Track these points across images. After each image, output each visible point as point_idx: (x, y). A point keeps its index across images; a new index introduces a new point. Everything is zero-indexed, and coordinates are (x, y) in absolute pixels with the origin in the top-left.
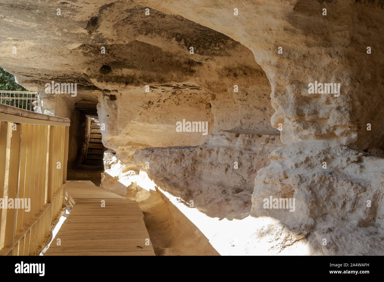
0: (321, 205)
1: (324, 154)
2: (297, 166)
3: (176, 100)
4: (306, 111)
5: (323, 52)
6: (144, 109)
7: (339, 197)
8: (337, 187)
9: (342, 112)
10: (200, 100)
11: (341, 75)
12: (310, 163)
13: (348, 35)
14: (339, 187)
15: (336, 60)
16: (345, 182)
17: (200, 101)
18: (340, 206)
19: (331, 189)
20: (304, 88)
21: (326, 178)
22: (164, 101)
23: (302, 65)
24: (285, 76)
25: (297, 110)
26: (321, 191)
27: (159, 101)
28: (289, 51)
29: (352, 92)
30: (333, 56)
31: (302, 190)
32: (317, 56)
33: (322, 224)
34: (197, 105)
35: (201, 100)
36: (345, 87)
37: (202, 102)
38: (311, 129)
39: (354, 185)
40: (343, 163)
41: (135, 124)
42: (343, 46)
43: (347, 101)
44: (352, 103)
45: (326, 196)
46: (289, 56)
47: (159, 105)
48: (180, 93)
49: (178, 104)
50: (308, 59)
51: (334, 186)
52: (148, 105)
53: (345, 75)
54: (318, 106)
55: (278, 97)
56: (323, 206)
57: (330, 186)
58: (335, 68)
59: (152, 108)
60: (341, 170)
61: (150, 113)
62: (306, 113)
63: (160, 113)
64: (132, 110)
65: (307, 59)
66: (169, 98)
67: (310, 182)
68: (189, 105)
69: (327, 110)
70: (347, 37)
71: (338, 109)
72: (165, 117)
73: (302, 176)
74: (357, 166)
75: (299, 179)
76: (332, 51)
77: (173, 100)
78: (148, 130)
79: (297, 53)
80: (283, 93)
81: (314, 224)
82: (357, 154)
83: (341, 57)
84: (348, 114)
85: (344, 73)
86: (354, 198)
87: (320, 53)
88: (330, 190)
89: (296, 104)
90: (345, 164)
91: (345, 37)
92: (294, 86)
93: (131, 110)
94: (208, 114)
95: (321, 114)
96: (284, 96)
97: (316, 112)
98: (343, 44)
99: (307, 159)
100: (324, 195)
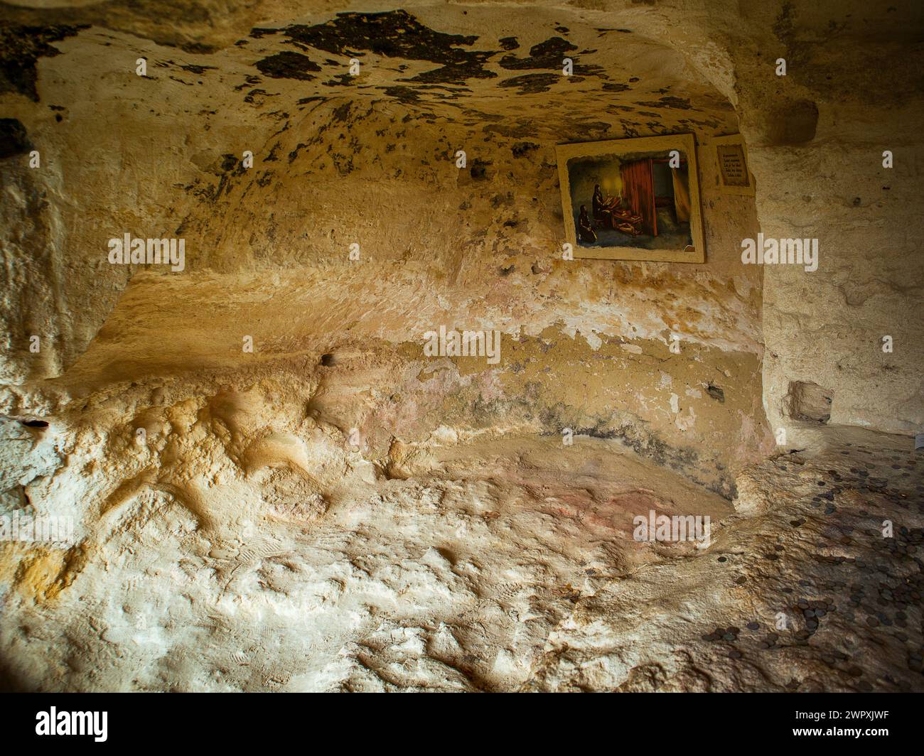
3: (343, 148)
6: (202, 200)
10: (437, 149)
17: (439, 153)
22: (293, 156)
27: (272, 152)
34: (426, 168)
35: (444, 147)
37: (445, 154)
41: (154, 282)
47: (268, 178)
48: (364, 114)
49: (350, 168)
52: (223, 176)
59: (238, 191)
61: (226, 222)
63: (268, 215)
64: (137, 214)
66: (317, 140)
68: (393, 173)
72: (291, 231)
77: (330, 148)
78: (209, 302)
93: (131, 214)
94: (463, 207)
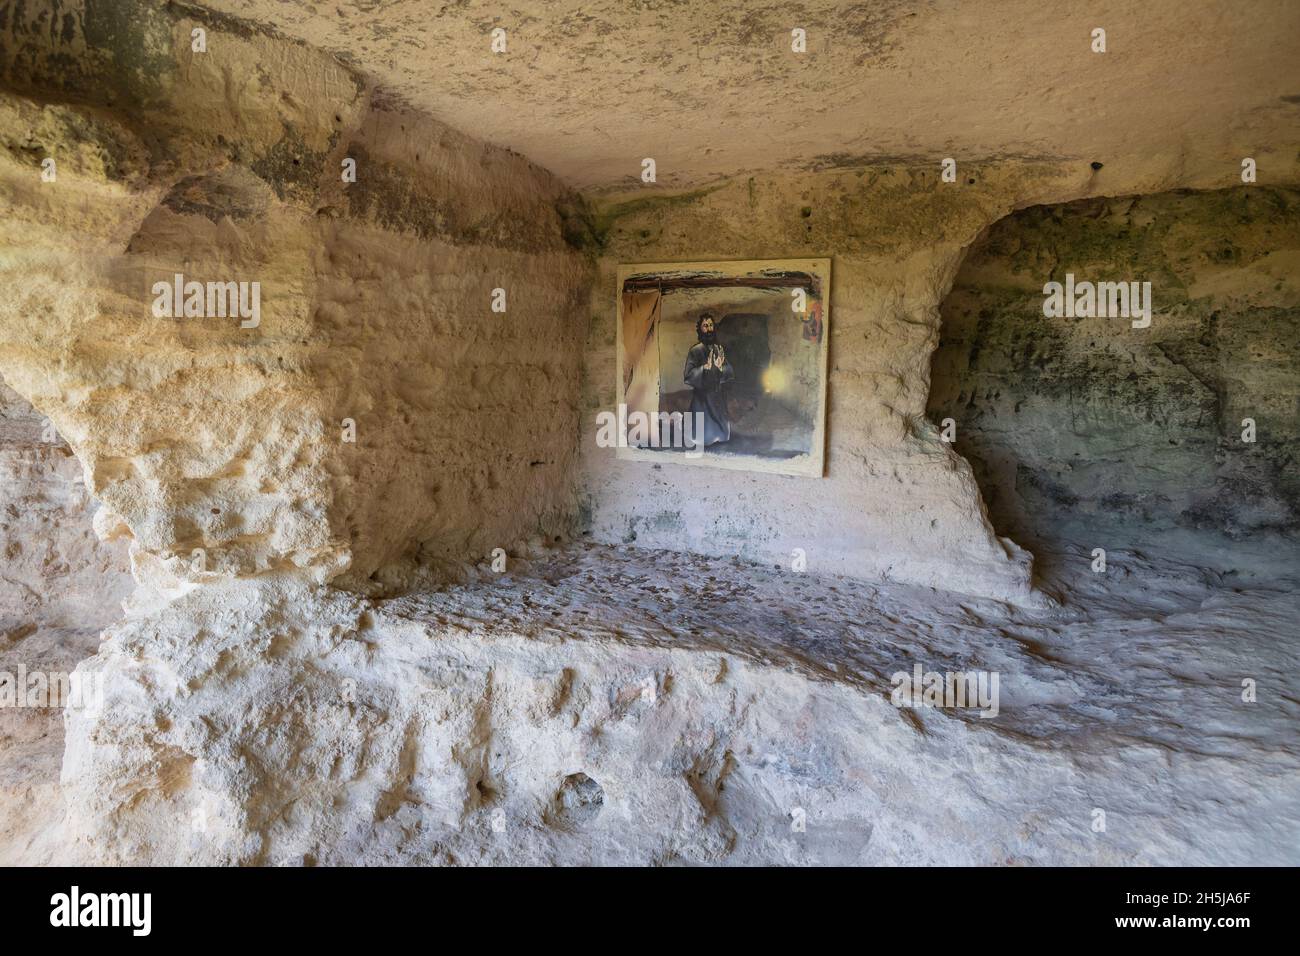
0: (277, 786)
1: (269, 627)
2: (193, 685)
4: (205, 521)
5: (239, 360)
7: (322, 751)
8: (313, 721)
9: (307, 516)
11: (297, 414)
12: (231, 665)
13: (305, 310)
14: (321, 722)
15: (279, 382)
16: (334, 708)
18: (327, 770)
19: (300, 735)
20: (191, 458)
21: (282, 707)
23: (175, 399)
24: (125, 434)
25: (176, 525)
26: (274, 747)
28: (126, 362)
29: (330, 455)
30: (269, 371)
31: (217, 761)
32: (222, 372)
33: (285, 839)
36: (311, 445)
38: (226, 566)
39: (358, 711)
40: (323, 642)
42: (294, 342)
43: (318, 483)
44: (332, 484)
45: (286, 757)
46: (128, 378)
50: (194, 382)
51: (307, 721)
53: (308, 412)
54: (237, 498)
55: (107, 490)
56: (282, 784)
57: (297, 723)
58: (276, 400)
60: (320, 660)
62: (205, 529)
65: (190, 384)
67: (238, 730)
69: (266, 513)
70: (302, 316)
71: (297, 505)
73: (213, 719)
74: (358, 648)
75: (205, 731)
76: (263, 356)
79: (156, 368)
80: (123, 477)
81: (263, 848)
82: (356, 606)
83: (293, 371)
84: (325, 520)
85: (303, 409)
86: (360, 743)
87: (230, 363)
88: (297, 737)
89: (170, 505)
90: (326, 645)
91: (299, 316)
92: (158, 456)
95: (251, 525)
96: (126, 485)
97: (234, 520)
98: (295, 334)
99: (224, 657)
100: (282, 756)
